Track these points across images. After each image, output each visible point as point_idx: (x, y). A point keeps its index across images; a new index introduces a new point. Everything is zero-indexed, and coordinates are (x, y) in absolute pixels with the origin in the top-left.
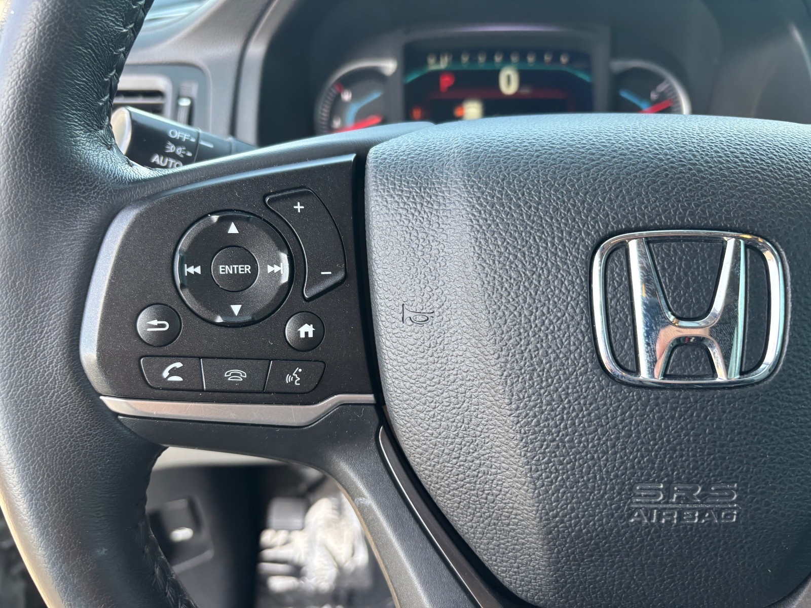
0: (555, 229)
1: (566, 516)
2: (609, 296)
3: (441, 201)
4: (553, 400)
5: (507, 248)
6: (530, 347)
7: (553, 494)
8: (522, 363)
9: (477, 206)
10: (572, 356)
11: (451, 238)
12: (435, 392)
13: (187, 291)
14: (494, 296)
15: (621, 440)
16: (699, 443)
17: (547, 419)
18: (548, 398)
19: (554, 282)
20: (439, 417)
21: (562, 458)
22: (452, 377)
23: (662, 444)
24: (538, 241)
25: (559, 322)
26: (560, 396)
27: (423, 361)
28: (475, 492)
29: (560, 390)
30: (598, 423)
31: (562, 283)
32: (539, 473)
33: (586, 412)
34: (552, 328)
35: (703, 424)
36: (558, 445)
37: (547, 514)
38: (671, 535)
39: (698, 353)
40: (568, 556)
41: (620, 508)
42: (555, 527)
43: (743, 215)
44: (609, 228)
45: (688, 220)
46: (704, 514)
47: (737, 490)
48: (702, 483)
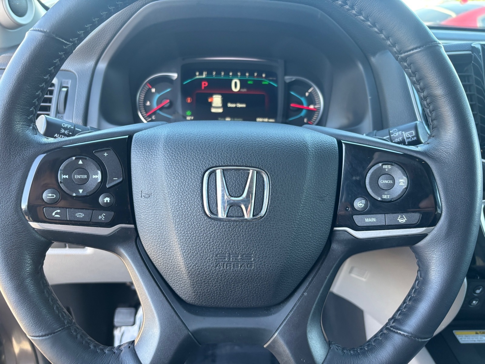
0: (192, 165)
1: (194, 266)
2: (209, 189)
3: (156, 154)
4: (189, 224)
5: (176, 172)
6: (182, 206)
7: (189, 258)
8: (179, 212)
9: (167, 156)
10: (195, 209)
11: (158, 168)
12: (152, 223)
13: (62, 184)
14: (171, 188)
15: (212, 238)
16: (238, 239)
17: (187, 231)
18: (187, 224)
19: (190, 184)
20: (153, 232)
21: (192, 245)
22: (157, 218)
23: (226, 240)
24: (186, 169)
25: (191, 197)
26: (191, 223)
27: (148, 212)
28: (165, 259)
29: (191, 221)
30: (204, 232)
31: (193, 184)
32: (185, 250)
33: (200, 229)
34: (189, 199)
35: (239, 233)
36: (191, 240)
37: (188, 265)
38: (231, 273)
39: (238, 209)
40: (197, 282)
41: (212, 263)
42: (191, 270)
43: (256, 162)
44: (210, 166)
45: (237, 163)
46: (242, 265)
47: (253, 257)
48: (240, 254)
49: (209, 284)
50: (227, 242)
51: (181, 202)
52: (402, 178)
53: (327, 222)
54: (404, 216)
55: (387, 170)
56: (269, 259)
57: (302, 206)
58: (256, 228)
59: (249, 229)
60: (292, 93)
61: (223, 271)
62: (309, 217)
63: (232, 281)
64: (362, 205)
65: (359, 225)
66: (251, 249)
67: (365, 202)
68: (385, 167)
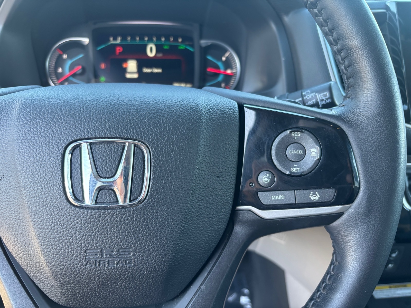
0: (50, 139)
1: (58, 265)
4: (48, 214)
5: (30, 147)
6: (39, 191)
7: (51, 255)
8: (35, 198)
9: (20, 128)
10: (55, 195)
12: (6, 212)
14: (24, 168)
15: (78, 231)
16: (112, 231)
17: (46, 223)
18: (46, 213)
19: (48, 162)
20: (9, 222)
21: (53, 239)
23: (96, 232)
24: (43, 144)
25: (50, 180)
26: (51, 212)
28: (26, 255)
29: (51, 209)
30: (67, 223)
31: (51, 162)
32: (45, 246)
33: (62, 219)
34: (47, 182)
35: (113, 223)
36: (51, 234)
37: (50, 264)
38: (106, 271)
39: (110, 193)
40: (64, 283)
41: (81, 261)
42: (55, 270)
43: (133, 132)
44: (73, 138)
45: (107, 135)
46: (119, 262)
47: (132, 251)
48: (116, 249)
49: (80, 284)
50: (97, 235)
51: (37, 186)
52: (314, 148)
53: (226, 202)
54: (316, 192)
55: (296, 138)
56: (152, 253)
57: (193, 185)
58: (133, 216)
59: (125, 218)
60: (209, 58)
61: (96, 270)
62: (204, 198)
63: (108, 280)
64: (268, 180)
65: (264, 203)
66: (129, 243)
67: (271, 176)
68: (294, 135)
